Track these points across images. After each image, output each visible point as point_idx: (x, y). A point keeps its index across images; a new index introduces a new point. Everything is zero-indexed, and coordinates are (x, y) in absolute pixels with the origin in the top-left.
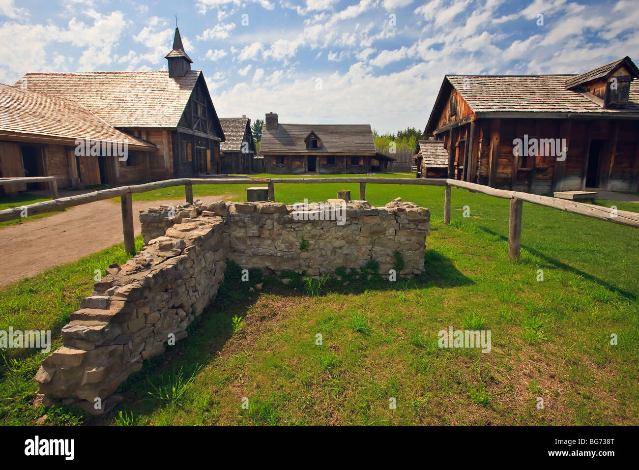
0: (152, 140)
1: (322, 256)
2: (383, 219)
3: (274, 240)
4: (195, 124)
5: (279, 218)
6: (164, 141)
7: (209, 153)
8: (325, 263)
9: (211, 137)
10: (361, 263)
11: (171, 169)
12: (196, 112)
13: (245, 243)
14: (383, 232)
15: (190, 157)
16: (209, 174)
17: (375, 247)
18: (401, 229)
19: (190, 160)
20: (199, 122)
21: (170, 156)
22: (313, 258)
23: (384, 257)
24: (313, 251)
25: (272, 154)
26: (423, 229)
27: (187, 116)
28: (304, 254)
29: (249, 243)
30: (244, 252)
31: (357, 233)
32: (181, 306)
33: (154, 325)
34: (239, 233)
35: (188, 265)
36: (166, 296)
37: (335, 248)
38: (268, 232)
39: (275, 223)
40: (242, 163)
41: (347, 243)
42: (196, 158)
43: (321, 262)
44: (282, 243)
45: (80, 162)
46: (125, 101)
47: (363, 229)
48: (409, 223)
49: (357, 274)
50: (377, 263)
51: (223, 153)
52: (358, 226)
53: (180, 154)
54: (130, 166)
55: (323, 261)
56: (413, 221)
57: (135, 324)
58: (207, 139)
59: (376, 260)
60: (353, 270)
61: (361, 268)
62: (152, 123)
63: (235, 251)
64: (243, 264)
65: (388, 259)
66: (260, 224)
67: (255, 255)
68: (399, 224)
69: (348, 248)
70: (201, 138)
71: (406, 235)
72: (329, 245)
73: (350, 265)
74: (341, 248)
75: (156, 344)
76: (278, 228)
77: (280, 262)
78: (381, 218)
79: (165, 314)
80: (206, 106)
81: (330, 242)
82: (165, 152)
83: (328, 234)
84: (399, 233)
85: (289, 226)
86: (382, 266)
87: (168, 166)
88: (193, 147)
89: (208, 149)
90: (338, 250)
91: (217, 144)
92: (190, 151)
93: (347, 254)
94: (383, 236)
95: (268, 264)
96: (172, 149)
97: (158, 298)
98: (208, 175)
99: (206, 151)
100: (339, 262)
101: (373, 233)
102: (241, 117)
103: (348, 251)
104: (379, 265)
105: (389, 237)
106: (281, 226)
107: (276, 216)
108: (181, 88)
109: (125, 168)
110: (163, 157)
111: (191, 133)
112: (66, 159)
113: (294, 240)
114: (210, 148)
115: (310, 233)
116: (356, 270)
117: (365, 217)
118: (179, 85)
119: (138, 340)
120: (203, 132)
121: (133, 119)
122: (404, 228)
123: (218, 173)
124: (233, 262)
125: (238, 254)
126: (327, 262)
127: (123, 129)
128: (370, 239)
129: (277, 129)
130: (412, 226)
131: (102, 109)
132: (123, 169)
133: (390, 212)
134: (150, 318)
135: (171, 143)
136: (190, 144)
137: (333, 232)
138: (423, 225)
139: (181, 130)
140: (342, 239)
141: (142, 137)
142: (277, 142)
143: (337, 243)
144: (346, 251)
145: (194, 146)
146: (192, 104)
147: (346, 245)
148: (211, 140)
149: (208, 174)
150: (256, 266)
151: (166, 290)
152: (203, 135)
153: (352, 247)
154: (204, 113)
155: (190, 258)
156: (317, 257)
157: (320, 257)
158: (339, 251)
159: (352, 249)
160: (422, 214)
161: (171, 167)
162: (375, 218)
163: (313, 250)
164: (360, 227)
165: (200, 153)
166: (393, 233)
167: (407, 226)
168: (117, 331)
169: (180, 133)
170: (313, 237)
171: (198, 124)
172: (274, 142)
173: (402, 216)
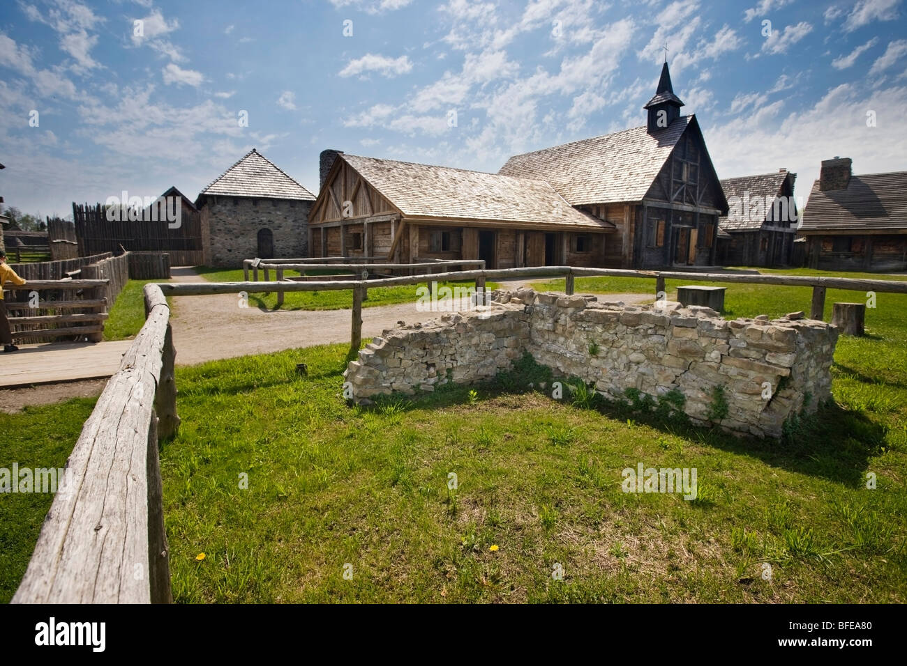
0: (612, 219)
1: (614, 368)
2: (701, 335)
3: (566, 338)
4: (674, 192)
5: (574, 313)
6: (625, 219)
7: (694, 234)
8: (615, 378)
9: (702, 210)
10: (659, 389)
11: (629, 256)
12: (680, 176)
13: (543, 337)
14: (702, 354)
15: (661, 239)
16: (691, 265)
17: (689, 374)
18: (731, 355)
19: (661, 244)
20: (683, 190)
21: (630, 240)
22: (603, 369)
23: (696, 391)
24: (605, 360)
25: (824, 233)
26: (774, 362)
27: (662, 183)
28: (594, 362)
29: (547, 337)
30: (540, 346)
31: (660, 347)
32: (433, 365)
33: (405, 369)
34: (539, 325)
35: (451, 336)
36: (421, 352)
37: (630, 362)
38: (561, 328)
39: (568, 319)
40: (763, 249)
41: (648, 359)
42: (670, 241)
43: (611, 376)
44: (574, 343)
45: (528, 246)
46: (588, 174)
47: (670, 344)
48: (747, 349)
49: (653, 404)
50: (683, 397)
51: (728, 233)
52: (665, 338)
53: (644, 236)
54: (582, 251)
55: (613, 376)
56: (758, 347)
57: (392, 361)
58: (693, 214)
59: (683, 393)
60: (648, 397)
61: (659, 397)
62: (614, 198)
63: (534, 344)
64: (538, 359)
65: (700, 396)
66: (555, 318)
67: (548, 352)
68: (730, 347)
69: (647, 366)
70: (683, 212)
71: (738, 365)
72: (624, 357)
73: (646, 390)
74: (638, 363)
75: (404, 383)
76: (571, 324)
77: (569, 365)
78: (699, 332)
79: (416, 365)
80: (698, 164)
81: (624, 353)
82: (624, 234)
83: (622, 342)
84: (726, 361)
85: (580, 324)
86: (689, 403)
87: (627, 251)
88: (667, 225)
89: (695, 228)
90: (633, 365)
91: (714, 220)
92: (661, 232)
93: (644, 374)
94: (701, 360)
95: (559, 364)
96: (634, 230)
97: (415, 351)
98: (690, 267)
99: (690, 232)
100: (631, 380)
101: (684, 353)
102: (778, 171)
103: (646, 369)
104: (686, 400)
105: (709, 364)
106: (574, 323)
107: (570, 310)
108: (660, 145)
109: (575, 253)
110: (621, 239)
111: (665, 207)
112: (515, 243)
113: (585, 341)
114: (698, 226)
115: (601, 336)
116: (651, 398)
117: (675, 328)
118: (658, 142)
119: (391, 373)
120: (689, 203)
121: (592, 194)
122: (737, 354)
123: (710, 264)
124: (531, 356)
125: (536, 347)
126: (618, 377)
127: (581, 208)
128: (682, 361)
129: (846, 187)
130: (753, 354)
131: (565, 185)
132: (572, 254)
133: (719, 326)
134: (403, 362)
135: (634, 222)
136: (664, 222)
137: (630, 340)
138: (773, 356)
139: (651, 204)
140: (641, 353)
141: (600, 215)
142: (841, 210)
143: (634, 357)
144: (642, 369)
145: (670, 225)
146: (674, 165)
147: (646, 361)
148: (701, 214)
149: (688, 265)
150: (548, 364)
151: (424, 349)
152: (687, 207)
153: (653, 366)
154: (693, 176)
155: (456, 331)
156: (608, 368)
157: (611, 369)
158: (634, 367)
159: (652, 368)
160: (774, 337)
161: (630, 253)
162: (689, 331)
163: (604, 358)
164: (666, 340)
165: (678, 233)
166: (717, 358)
167: (743, 352)
168: (379, 361)
169: (648, 207)
170: (605, 342)
171: (681, 193)
172: (834, 211)
173: (738, 335)
